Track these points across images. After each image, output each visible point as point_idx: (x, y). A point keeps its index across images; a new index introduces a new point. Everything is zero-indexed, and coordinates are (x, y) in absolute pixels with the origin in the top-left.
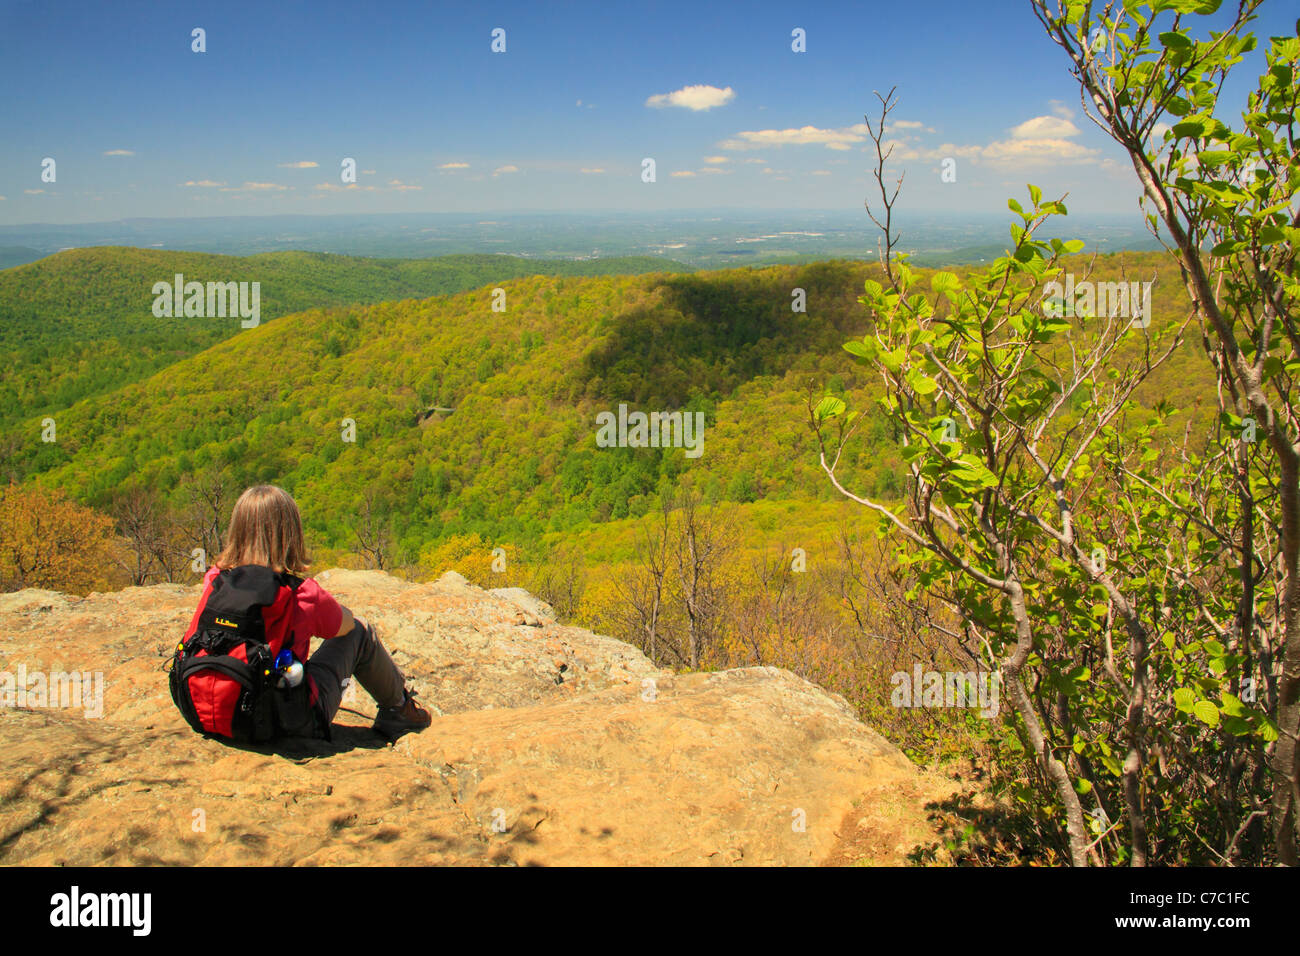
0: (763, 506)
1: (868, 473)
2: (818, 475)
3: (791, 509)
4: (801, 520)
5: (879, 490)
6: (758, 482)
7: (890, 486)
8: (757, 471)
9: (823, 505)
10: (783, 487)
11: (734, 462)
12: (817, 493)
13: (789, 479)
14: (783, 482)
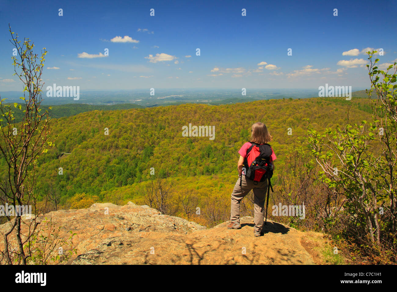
0: (170, 179)
1: (201, 167)
2: (185, 169)
3: (178, 180)
4: (182, 183)
5: (204, 173)
6: (168, 172)
7: (208, 171)
8: (167, 169)
9: (188, 178)
10: (175, 173)
11: (160, 166)
12: (185, 175)
13: (177, 171)
14: (175, 171)
